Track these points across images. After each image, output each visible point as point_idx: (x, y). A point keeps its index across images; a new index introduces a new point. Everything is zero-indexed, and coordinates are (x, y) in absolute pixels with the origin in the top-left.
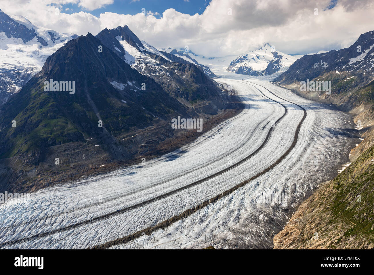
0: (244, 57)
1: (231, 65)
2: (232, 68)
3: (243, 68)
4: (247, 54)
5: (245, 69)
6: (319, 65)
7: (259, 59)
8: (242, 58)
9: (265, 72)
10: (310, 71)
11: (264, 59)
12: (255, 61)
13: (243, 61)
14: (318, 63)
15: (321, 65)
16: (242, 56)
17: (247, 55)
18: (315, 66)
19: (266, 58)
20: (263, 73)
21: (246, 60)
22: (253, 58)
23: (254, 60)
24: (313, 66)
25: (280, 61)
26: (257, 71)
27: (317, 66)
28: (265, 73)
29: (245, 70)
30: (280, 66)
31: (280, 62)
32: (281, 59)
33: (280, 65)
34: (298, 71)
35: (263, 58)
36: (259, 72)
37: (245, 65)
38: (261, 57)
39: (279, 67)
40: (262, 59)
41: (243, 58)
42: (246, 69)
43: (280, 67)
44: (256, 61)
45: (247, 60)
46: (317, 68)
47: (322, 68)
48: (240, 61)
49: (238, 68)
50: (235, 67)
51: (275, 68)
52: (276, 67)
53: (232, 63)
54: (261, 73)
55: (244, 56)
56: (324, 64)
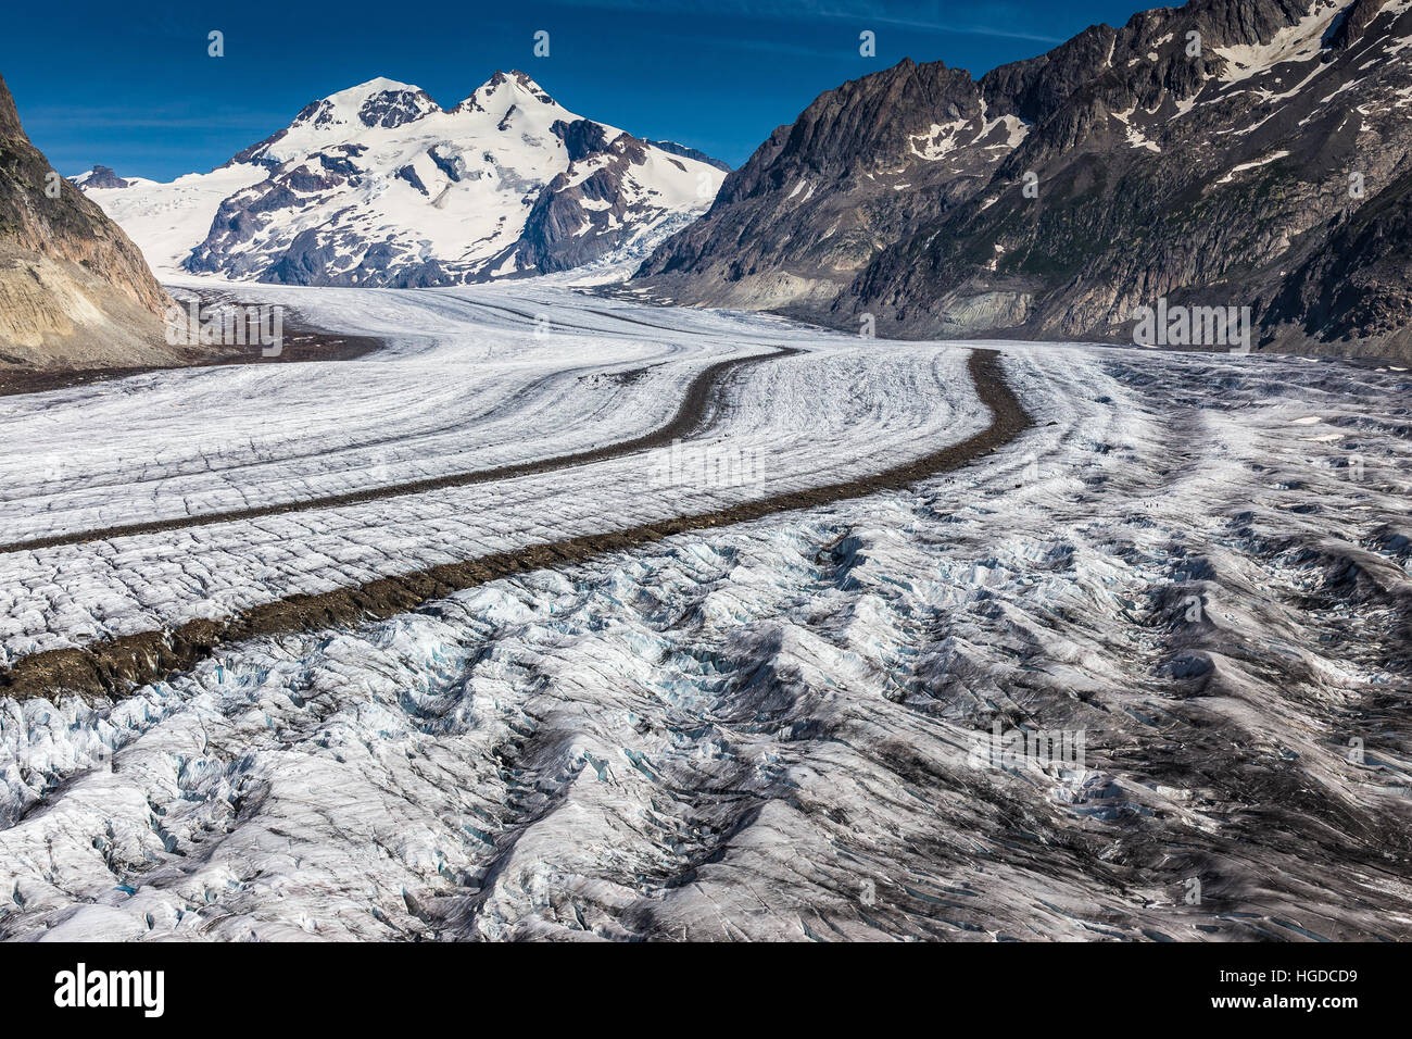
0: (327, 162)
1: (218, 224)
2: (235, 250)
3: (321, 243)
4: (353, 143)
5: (340, 252)
6: (963, 137)
7: (457, 179)
8: (316, 168)
9: (512, 259)
10: (896, 179)
11: (496, 180)
12: (425, 193)
13: (325, 193)
14: (959, 125)
15: (984, 133)
16: (310, 157)
17: (353, 150)
18: (937, 141)
19: (510, 170)
20: (494, 273)
21: (345, 186)
22: (408, 174)
23: (416, 183)
24: (922, 146)
25: (625, 180)
26: (444, 262)
27: (948, 144)
28: (509, 266)
29: (346, 260)
30: (627, 217)
31: (627, 186)
32: (633, 168)
33: (631, 209)
34: (802, 184)
35: (489, 167)
36: (459, 268)
37: (343, 221)
38: (471, 161)
39: (619, 219)
40: (479, 175)
41: (322, 172)
42: (347, 251)
43: (628, 225)
44: (433, 196)
45: (352, 184)
46: (949, 154)
47: (990, 154)
48: (299, 195)
49: (280, 243)
50: (256, 242)
51: (593, 231)
52: (599, 218)
53: (225, 206)
54: (476, 271)
55: (332, 154)
56: (1003, 124)
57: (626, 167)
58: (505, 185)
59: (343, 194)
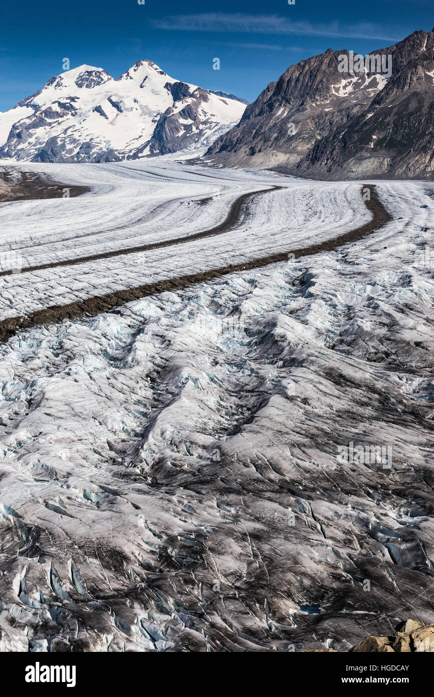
0: (61, 105)
1: (11, 135)
2: (19, 147)
3: (60, 143)
4: (73, 96)
5: (68, 147)
6: (357, 85)
7: (121, 111)
8: (56, 108)
9: (148, 148)
10: (326, 106)
11: (140, 111)
12: (107, 118)
13: (60, 120)
14: (355, 80)
15: (367, 83)
16: (53, 103)
17: (73, 99)
18: (345, 87)
19: (146, 106)
20: (140, 155)
21: (69, 116)
22: (98, 109)
23: (102, 113)
24: (337, 90)
25: (199, 110)
26: (117, 150)
27: (350, 89)
28: (147, 151)
29: (71, 151)
30: (201, 127)
31: (200, 112)
32: (203, 104)
33: (203, 123)
34: (282, 109)
35: (136, 105)
36: (123, 153)
37: (69, 132)
38: (128, 103)
39: (197, 128)
40: (132, 109)
41: (59, 110)
42: (71, 146)
43: (201, 131)
44: (110, 120)
45: (73, 115)
46: (351, 94)
47: (369, 93)
48: (48, 120)
49: (40, 144)
50: (29, 143)
51: (185, 134)
52: (188, 128)
53: (14, 127)
54: (131, 154)
55: (63, 101)
56: (375, 79)
57: (200, 103)
58: (144, 113)
59: (69, 120)
